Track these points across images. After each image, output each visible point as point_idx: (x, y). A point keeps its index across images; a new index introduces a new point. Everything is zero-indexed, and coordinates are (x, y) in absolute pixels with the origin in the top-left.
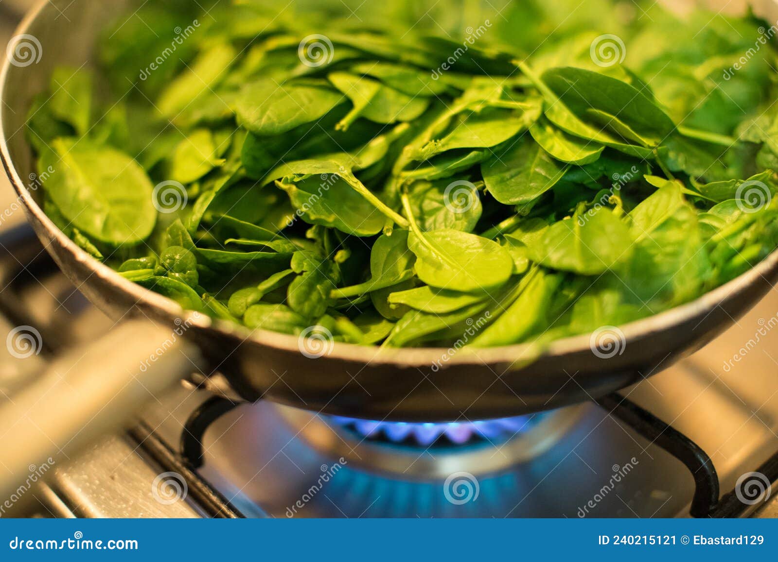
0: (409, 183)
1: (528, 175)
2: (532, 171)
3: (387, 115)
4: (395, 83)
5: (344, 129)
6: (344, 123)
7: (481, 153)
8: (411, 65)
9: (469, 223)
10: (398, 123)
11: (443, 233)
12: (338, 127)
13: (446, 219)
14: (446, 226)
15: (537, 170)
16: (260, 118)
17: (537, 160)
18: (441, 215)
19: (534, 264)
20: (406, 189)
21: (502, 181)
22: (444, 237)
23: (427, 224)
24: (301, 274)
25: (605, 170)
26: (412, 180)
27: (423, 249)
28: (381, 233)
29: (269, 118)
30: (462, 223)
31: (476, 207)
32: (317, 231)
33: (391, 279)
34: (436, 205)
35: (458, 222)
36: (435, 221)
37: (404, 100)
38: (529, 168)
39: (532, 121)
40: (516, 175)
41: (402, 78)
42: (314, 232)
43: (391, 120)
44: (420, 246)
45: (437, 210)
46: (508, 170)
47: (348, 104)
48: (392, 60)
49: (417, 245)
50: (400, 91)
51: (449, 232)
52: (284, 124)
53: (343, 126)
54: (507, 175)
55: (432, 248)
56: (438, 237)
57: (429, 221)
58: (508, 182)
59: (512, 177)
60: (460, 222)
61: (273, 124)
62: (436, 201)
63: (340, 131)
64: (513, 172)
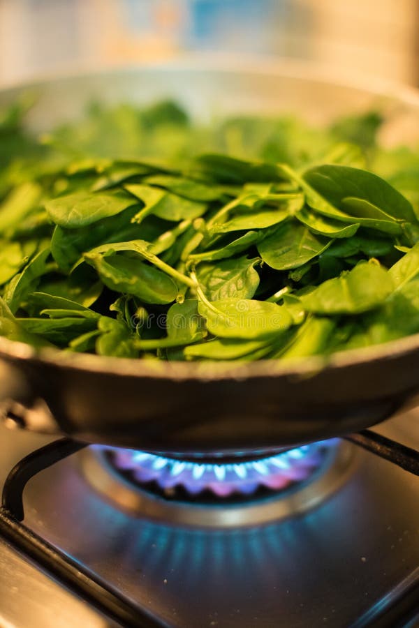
0: (196, 263)
1: (297, 251)
2: (300, 248)
3: (173, 215)
4: (179, 191)
5: (139, 222)
6: (139, 217)
7: (256, 233)
8: (190, 178)
9: (249, 291)
10: (182, 221)
11: (227, 301)
12: (133, 221)
13: (228, 291)
14: (229, 296)
15: (304, 247)
16: (67, 214)
17: (303, 240)
18: (225, 288)
19: (310, 314)
20: (194, 269)
21: (276, 256)
22: (228, 305)
23: (213, 297)
24: (108, 332)
25: (361, 246)
26: (199, 261)
27: (212, 314)
28: (175, 302)
29: (75, 214)
30: (243, 292)
31: (255, 279)
32: (119, 305)
33: (185, 339)
34: (220, 281)
35: (239, 292)
36: (220, 294)
37: (187, 204)
38: (298, 246)
39: (296, 211)
40: (287, 251)
41: (184, 187)
42: (116, 306)
43: (177, 218)
44: (209, 312)
45: (221, 284)
46: (281, 247)
47: (141, 205)
48: (176, 174)
49: (206, 311)
50: (184, 197)
51: (232, 300)
52: (88, 218)
53: (137, 219)
54: (280, 251)
55: (219, 312)
56: (224, 304)
57: (215, 294)
58: (281, 256)
59: (284, 253)
60: (241, 291)
61: (78, 218)
62: (220, 278)
63: (135, 223)
64: (285, 248)
